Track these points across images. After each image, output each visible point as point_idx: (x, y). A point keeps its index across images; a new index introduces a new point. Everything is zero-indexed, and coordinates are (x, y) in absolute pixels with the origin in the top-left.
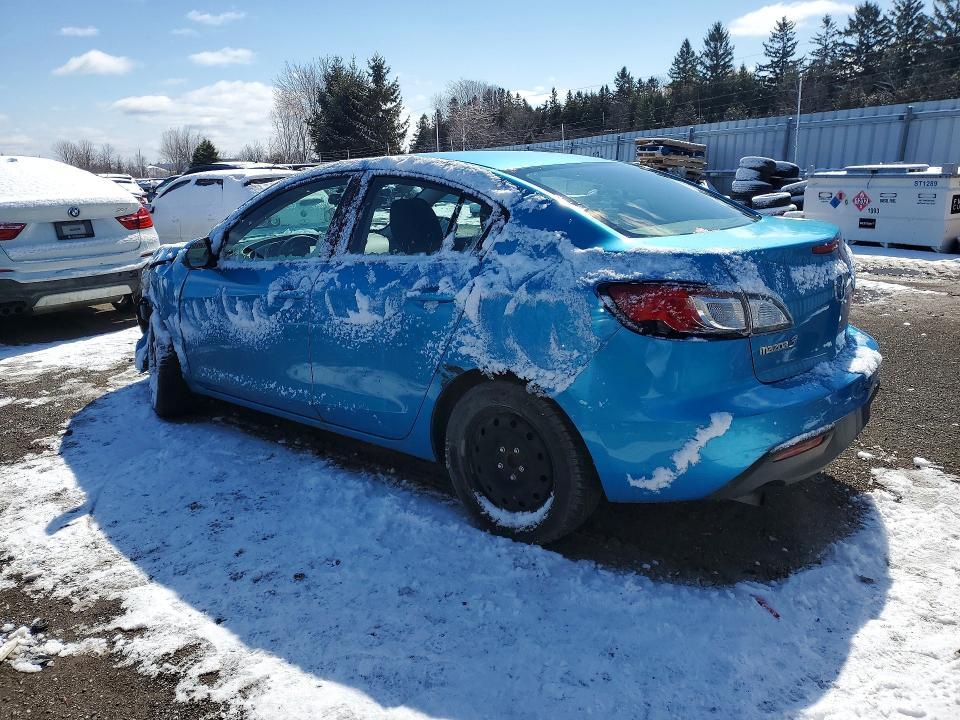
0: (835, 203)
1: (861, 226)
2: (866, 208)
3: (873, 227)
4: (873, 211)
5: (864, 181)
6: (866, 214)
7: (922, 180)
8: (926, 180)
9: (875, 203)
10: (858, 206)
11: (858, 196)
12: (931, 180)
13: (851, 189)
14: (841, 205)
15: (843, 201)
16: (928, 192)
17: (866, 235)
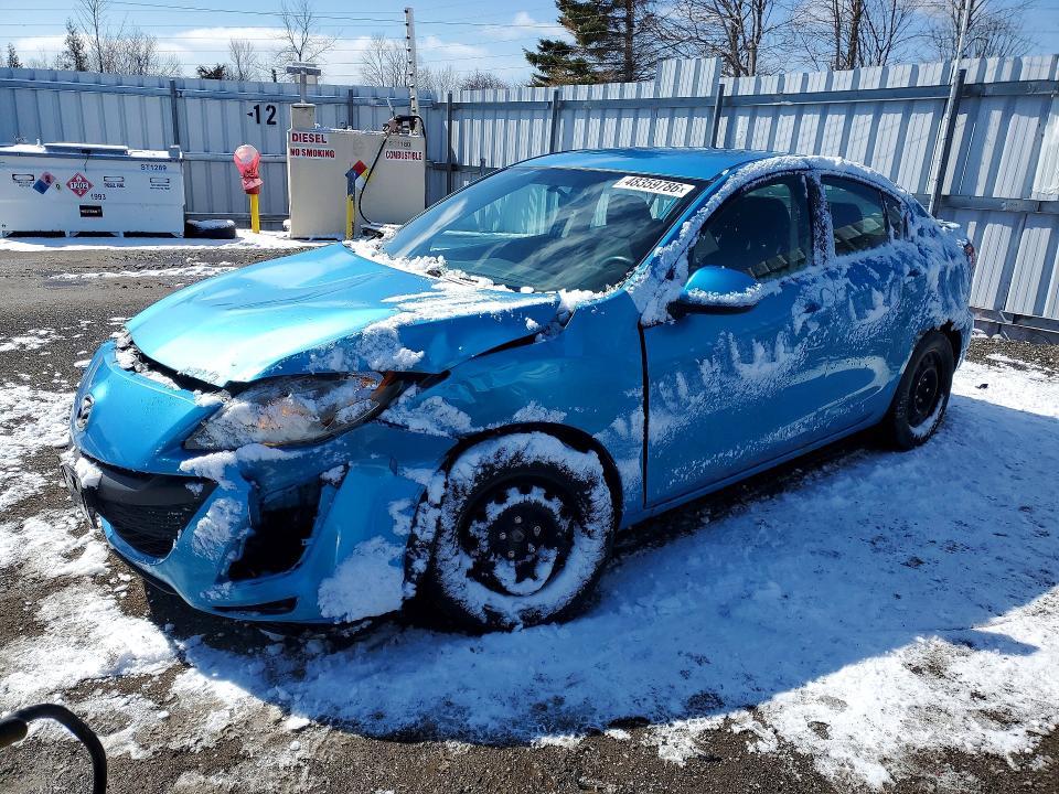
0: (42, 187)
1: (83, 215)
2: (88, 194)
3: (100, 215)
4: (98, 196)
5: (80, 163)
6: (88, 200)
7: (150, 163)
8: (154, 164)
9: (98, 187)
10: (76, 191)
11: (74, 180)
12: (158, 164)
13: (63, 170)
14: (51, 191)
15: (53, 185)
16: (161, 176)
17: (91, 224)
